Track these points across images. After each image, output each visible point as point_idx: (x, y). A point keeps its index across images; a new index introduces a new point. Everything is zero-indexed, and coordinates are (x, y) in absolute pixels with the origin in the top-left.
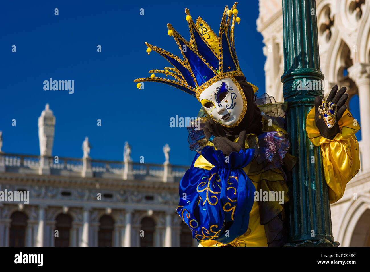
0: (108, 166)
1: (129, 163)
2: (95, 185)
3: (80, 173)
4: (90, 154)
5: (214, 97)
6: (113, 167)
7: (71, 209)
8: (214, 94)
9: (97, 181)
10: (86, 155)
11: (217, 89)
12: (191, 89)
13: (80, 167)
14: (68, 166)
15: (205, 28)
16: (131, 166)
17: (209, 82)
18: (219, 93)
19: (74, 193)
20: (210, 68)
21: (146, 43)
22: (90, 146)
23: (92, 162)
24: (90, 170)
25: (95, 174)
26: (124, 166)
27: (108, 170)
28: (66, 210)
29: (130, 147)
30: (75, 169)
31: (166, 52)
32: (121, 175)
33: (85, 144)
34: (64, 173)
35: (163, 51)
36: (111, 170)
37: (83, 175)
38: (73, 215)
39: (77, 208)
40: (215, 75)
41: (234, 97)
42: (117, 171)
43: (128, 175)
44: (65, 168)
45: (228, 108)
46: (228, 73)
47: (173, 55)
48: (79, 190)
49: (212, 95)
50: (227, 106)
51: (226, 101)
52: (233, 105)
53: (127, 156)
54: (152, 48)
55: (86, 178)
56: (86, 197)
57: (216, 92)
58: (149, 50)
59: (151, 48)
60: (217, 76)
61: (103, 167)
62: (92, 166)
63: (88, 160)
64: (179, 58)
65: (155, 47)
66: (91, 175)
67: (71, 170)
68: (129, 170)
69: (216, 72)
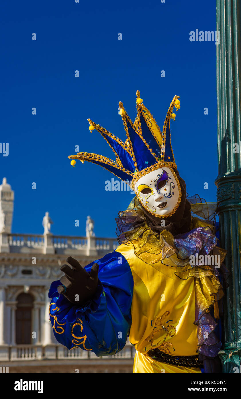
0: (70, 242)
1: (92, 238)
2: (57, 262)
3: (41, 250)
4: (51, 230)
5: (154, 183)
6: (75, 243)
7: (32, 287)
8: (155, 180)
9: (59, 258)
10: (46, 232)
11: (159, 175)
12: (129, 174)
13: (41, 243)
14: (29, 243)
15: (148, 115)
16: (94, 242)
17: (151, 168)
18: (159, 180)
19: (36, 271)
20: (152, 154)
21: (89, 120)
22: (50, 221)
23: (53, 238)
24: (51, 247)
25: (56, 251)
26: (87, 242)
27: (70, 247)
28: (27, 289)
29: (92, 221)
30: (36, 245)
31: (108, 132)
32: (84, 251)
33: (46, 219)
34: (25, 251)
35: (105, 130)
36: (73, 246)
37: (45, 252)
38: (35, 294)
39: (38, 287)
40: (157, 162)
41: (173, 187)
42: (79, 247)
43: (91, 251)
44: (26, 245)
45: (166, 196)
46: (168, 162)
47: (114, 136)
48: (41, 268)
49: (153, 181)
50: (166, 194)
51: (165, 189)
52: (171, 194)
53: (89, 231)
54: (95, 126)
55: (48, 255)
56: (47, 276)
57: (157, 178)
58: (91, 128)
59: (93, 125)
60: (158, 163)
61: (65, 244)
62: (54, 243)
63: (49, 236)
64: (121, 141)
65: (98, 125)
66: (53, 252)
67: (31, 247)
68: (91, 246)
69: (158, 159)
